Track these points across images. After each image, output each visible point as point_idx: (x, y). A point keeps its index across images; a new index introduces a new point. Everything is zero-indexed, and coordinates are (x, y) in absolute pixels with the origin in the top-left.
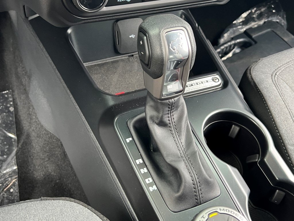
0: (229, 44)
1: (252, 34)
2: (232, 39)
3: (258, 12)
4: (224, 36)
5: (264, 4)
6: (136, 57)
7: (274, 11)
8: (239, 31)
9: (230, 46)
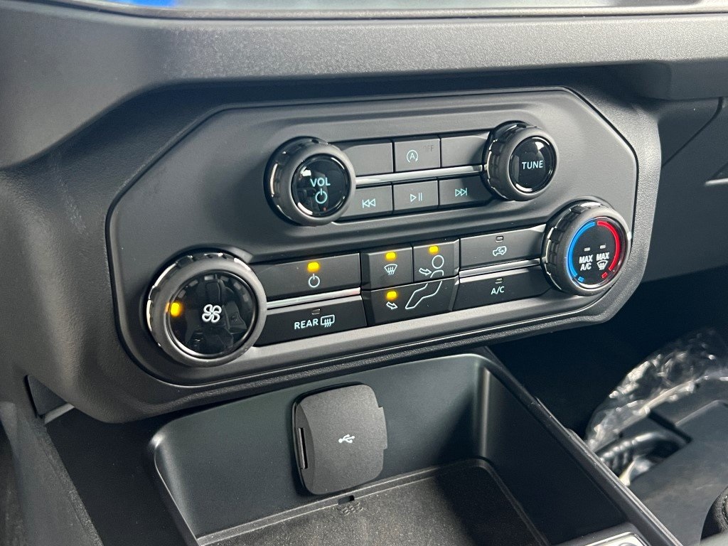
0: (616, 449)
1: (672, 419)
2: (622, 436)
3: (669, 363)
4: (595, 433)
5: (679, 342)
6: (362, 501)
7: (711, 357)
8: (631, 414)
9: (620, 455)
